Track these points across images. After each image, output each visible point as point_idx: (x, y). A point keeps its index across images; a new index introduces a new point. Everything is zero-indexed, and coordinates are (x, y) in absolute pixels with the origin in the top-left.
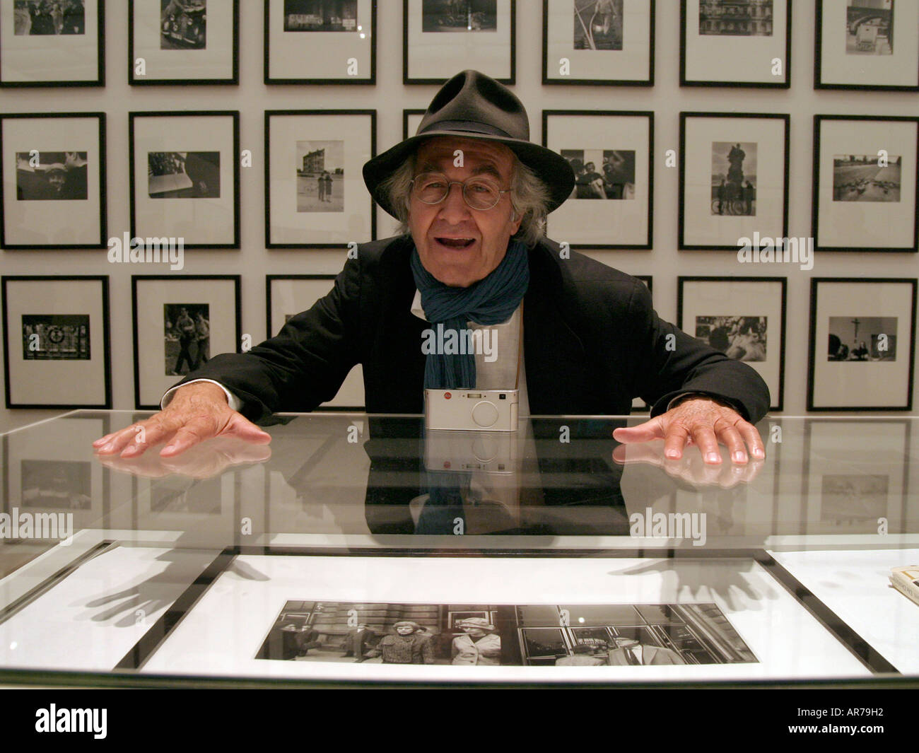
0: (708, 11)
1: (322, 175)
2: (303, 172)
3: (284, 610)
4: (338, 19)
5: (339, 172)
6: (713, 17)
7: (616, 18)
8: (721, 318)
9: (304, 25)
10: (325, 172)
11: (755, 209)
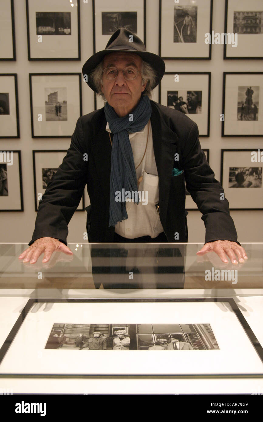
0: (238, 22)
1: (57, 104)
2: (48, 102)
3: (53, 328)
4: (62, 29)
5: (65, 102)
6: (240, 25)
7: (194, 27)
8: (241, 168)
9: (46, 32)
10: (58, 102)
11: (258, 117)
